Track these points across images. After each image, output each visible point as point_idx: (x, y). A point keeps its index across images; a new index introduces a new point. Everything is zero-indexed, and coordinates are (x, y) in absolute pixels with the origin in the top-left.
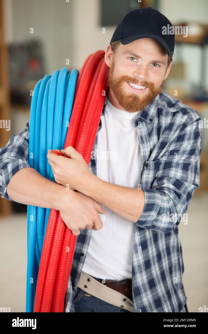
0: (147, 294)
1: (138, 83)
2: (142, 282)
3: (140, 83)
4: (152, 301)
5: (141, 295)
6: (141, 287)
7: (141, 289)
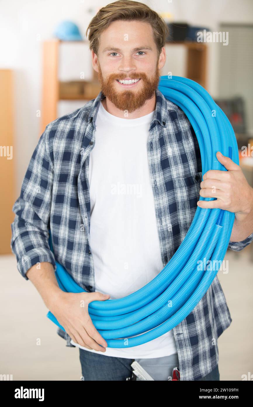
0: (201, 322)
1: (126, 77)
2: (198, 309)
3: (128, 76)
4: (204, 330)
5: (196, 322)
6: (196, 314)
7: (196, 316)
